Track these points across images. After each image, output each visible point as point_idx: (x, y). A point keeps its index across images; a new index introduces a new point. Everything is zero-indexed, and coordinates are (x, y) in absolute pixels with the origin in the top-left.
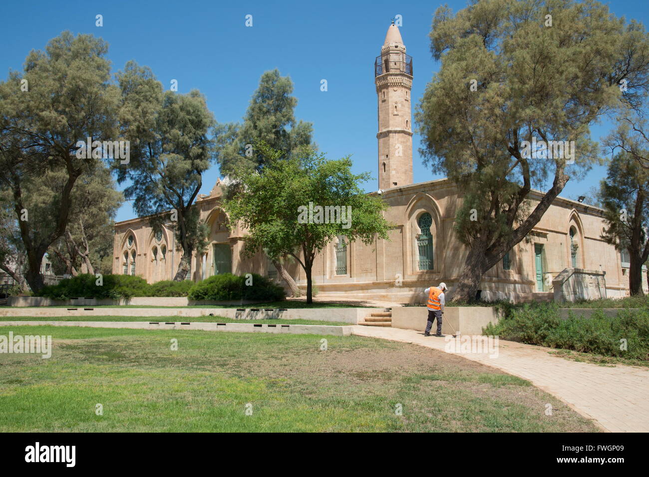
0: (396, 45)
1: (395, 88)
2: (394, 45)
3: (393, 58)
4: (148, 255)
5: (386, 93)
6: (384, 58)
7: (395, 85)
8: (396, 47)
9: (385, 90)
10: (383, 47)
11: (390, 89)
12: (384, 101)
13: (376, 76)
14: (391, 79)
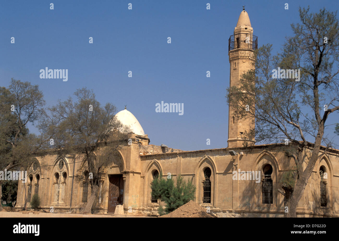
0: (246, 27)
1: (244, 61)
2: (244, 27)
3: (243, 37)
4: (51, 179)
5: (236, 64)
6: (236, 37)
7: (243, 58)
8: (246, 29)
9: (237, 61)
10: (236, 28)
11: (240, 61)
12: (235, 69)
13: (229, 50)
14: (241, 54)
